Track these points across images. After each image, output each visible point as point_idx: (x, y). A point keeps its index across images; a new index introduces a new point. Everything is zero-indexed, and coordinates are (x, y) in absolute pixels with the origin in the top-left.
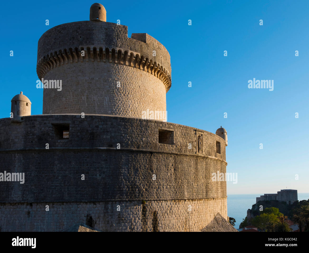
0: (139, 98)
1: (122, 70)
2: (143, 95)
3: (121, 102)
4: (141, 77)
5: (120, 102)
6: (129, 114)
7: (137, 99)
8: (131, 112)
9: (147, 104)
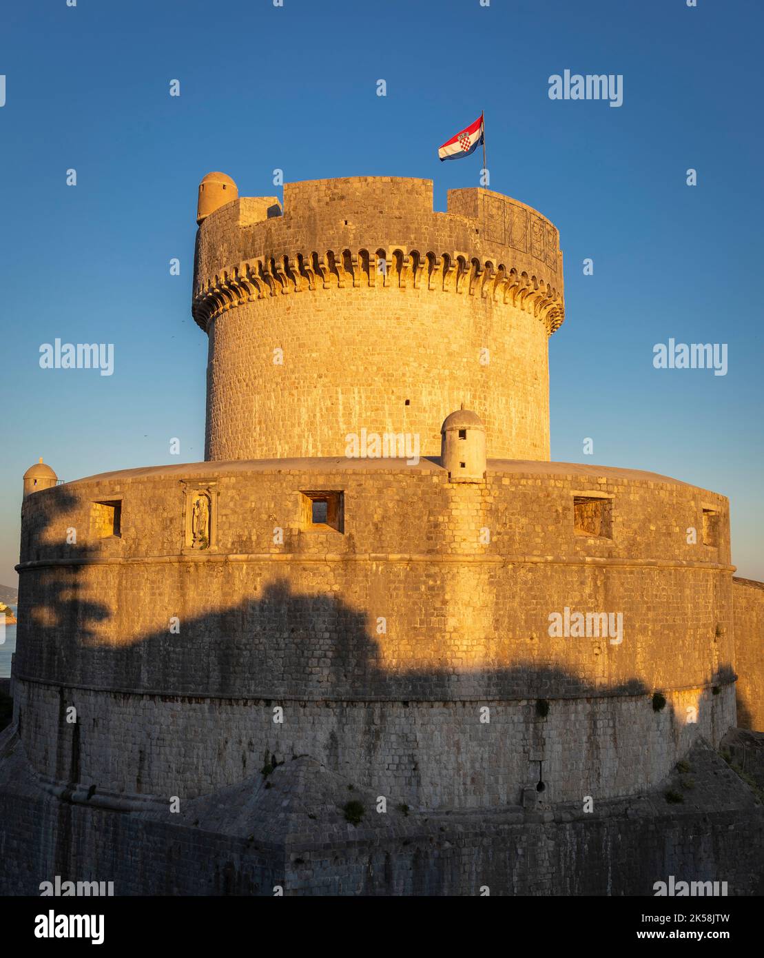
0: (280, 380)
1: (246, 316)
2: (291, 366)
3: (242, 408)
4: (289, 314)
5: (239, 407)
6: (255, 434)
7: (274, 386)
8: (258, 429)
9: (306, 389)
